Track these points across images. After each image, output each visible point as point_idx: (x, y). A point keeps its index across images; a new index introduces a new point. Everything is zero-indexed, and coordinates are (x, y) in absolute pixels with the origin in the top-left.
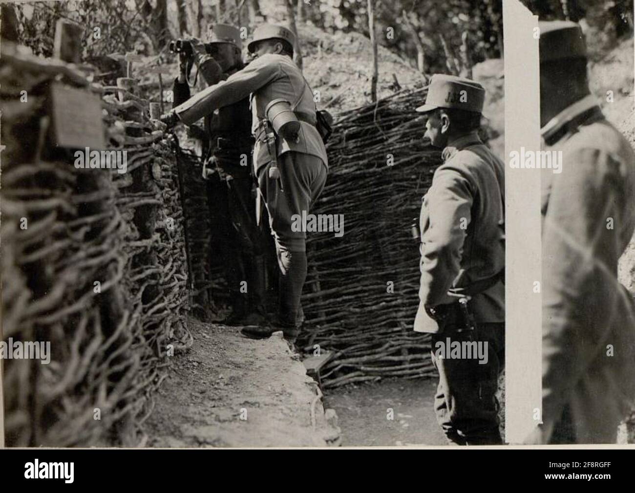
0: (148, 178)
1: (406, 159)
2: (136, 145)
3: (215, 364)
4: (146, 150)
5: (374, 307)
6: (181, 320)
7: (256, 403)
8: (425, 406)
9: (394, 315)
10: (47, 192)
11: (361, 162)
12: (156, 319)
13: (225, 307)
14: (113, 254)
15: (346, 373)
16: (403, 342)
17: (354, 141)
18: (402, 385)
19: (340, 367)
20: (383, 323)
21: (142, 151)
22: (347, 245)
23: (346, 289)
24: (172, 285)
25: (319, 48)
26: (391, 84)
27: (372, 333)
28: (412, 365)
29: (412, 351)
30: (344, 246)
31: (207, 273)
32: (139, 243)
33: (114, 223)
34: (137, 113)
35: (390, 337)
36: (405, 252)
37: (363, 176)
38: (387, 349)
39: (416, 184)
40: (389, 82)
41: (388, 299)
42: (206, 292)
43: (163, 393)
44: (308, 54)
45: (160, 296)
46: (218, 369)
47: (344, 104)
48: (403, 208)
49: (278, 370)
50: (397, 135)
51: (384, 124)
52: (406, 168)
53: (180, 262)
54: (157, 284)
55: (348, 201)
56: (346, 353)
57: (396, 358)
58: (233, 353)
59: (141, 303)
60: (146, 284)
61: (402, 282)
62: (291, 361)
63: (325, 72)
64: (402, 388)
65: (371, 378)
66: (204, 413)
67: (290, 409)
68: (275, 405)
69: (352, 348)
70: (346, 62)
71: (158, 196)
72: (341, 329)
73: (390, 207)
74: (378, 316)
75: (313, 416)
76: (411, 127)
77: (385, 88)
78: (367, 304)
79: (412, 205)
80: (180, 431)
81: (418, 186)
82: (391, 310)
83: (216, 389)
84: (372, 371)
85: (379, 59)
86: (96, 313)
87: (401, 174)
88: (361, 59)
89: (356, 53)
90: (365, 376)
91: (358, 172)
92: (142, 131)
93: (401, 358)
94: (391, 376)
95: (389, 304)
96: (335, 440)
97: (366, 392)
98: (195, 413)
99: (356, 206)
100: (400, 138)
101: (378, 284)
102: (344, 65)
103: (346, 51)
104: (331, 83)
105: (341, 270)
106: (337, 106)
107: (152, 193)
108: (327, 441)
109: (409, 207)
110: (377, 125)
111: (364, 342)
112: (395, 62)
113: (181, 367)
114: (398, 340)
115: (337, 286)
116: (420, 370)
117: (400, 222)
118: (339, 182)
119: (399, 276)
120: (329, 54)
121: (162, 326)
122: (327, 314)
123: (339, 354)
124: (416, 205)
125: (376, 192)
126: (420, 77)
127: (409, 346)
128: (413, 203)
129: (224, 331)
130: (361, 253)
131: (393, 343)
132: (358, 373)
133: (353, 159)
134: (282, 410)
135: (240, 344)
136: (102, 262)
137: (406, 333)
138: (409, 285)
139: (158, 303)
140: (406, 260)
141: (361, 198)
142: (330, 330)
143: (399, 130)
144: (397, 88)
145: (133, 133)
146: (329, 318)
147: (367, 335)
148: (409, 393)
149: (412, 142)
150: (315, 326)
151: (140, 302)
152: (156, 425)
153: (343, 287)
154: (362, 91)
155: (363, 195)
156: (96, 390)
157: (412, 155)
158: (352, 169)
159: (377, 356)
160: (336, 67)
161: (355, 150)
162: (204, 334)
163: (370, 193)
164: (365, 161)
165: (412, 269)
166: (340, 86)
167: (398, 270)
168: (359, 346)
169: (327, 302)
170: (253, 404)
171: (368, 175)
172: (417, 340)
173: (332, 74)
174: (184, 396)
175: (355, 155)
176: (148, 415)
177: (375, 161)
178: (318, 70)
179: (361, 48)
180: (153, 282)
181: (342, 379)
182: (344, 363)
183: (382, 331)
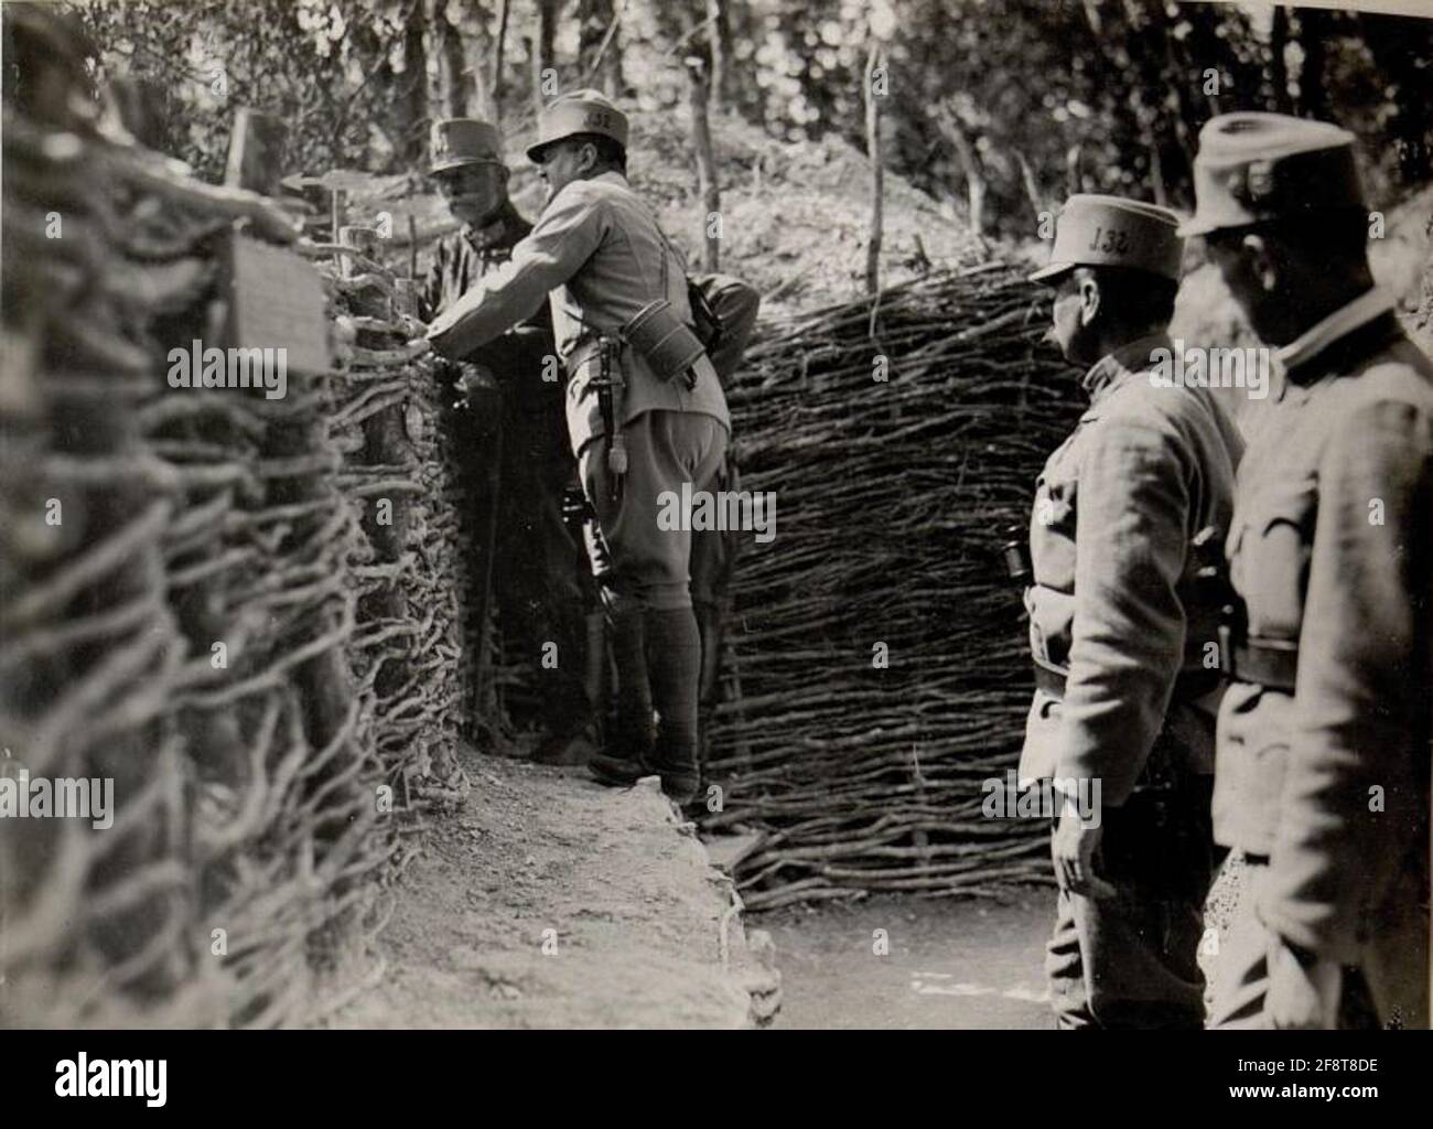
0: (395, 437)
1: (936, 420)
2: (374, 368)
3: (519, 836)
4: (395, 379)
5: (857, 739)
6: (446, 740)
7: (603, 914)
8: (961, 955)
9: (900, 756)
10: (215, 450)
11: (839, 423)
12: (402, 730)
13: (532, 725)
14: (333, 583)
15: (791, 880)
16: (916, 816)
17: (825, 376)
18: (914, 911)
19: (779, 865)
20: (874, 774)
21: (386, 381)
22: (803, 602)
23: (797, 697)
24: (431, 665)
25: (756, 169)
26: (911, 256)
27: (852, 794)
28: (934, 868)
29: (935, 837)
30: (796, 602)
31: (496, 650)
32: (372, 571)
33: (336, 523)
34: (380, 300)
35: (889, 805)
36: (928, 622)
37: (842, 454)
38: (882, 830)
39: (956, 475)
40: (905, 252)
41: (889, 721)
42: (493, 693)
43: (412, 884)
44: (730, 186)
45: (412, 682)
46: (524, 847)
47: (807, 295)
48: (927, 525)
49: (648, 852)
50: (919, 367)
51: (893, 343)
52: (937, 439)
53: (445, 621)
54: (407, 657)
55: (809, 507)
56: (794, 835)
57: (901, 852)
58: (555, 818)
59: (373, 695)
60: (384, 657)
61: (921, 686)
62: (678, 836)
63: (768, 227)
64: (912, 917)
65: (844, 892)
66: (498, 927)
67: (674, 927)
68: (645, 919)
69: (807, 825)
70: (815, 205)
71: (416, 475)
72: (784, 783)
73: (899, 523)
74: (867, 758)
75: (724, 942)
76: (950, 350)
77: (897, 264)
78: (842, 730)
79: (945, 519)
80: (449, 959)
81: (961, 479)
82: (893, 746)
83: (519, 884)
84: (846, 878)
85: (885, 201)
86: (294, 700)
87: (925, 451)
88: (846, 198)
89: (838, 186)
90: (833, 887)
91: (833, 444)
92: (388, 338)
93: (913, 851)
94: (889, 891)
95: (890, 733)
96: (769, 993)
97: (833, 923)
98: (480, 927)
99: (825, 518)
100: (925, 375)
101: (866, 689)
102: (809, 210)
103: (816, 180)
104: (781, 249)
105: (789, 656)
106: (791, 299)
107: (405, 468)
108: (752, 994)
109: (940, 524)
110: (877, 344)
111: (833, 814)
112: (920, 208)
113: (446, 839)
114: (907, 812)
115: (776, 690)
116: (951, 880)
117: (919, 556)
118: (790, 465)
119: (913, 673)
120: (779, 184)
121: (412, 746)
122: (754, 750)
123: (777, 838)
124: (956, 520)
125: (871, 488)
126: (971, 243)
127: (930, 825)
128: (949, 515)
129: (532, 776)
130: (833, 619)
131: (895, 818)
132: (817, 881)
133: (821, 416)
134: (658, 928)
135: (570, 801)
136: (310, 599)
137: (924, 798)
138: (934, 692)
139: (406, 697)
140: (928, 638)
141: (837, 500)
142: (760, 785)
143: (922, 357)
144: (921, 265)
145: (369, 342)
146: (758, 758)
147: (839, 799)
148: (927, 927)
149: (952, 382)
150: (727, 776)
151: (370, 691)
152: (400, 946)
153: (793, 693)
154: (846, 268)
155: (840, 495)
156: (294, 853)
157: (949, 411)
158: (819, 438)
159: (859, 846)
160: (792, 216)
161: (827, 397)
162: (491, 778)
163: (856, 491)
164: (849, 421)
165: (942, 658)
166: (798, 256)
167: (911, 660)
168: (820, 822)
169: (756, 723)
170: (599, 916)
171: (852, 451)
172: (949, 814)
173: (783, 230)
174: (453, 895)
175: (827, 407)
176: (383, 924)
177: (868, 422)
178: (753, 221)
179: (846, 176)
180: (398, 653)
181: (783, 893)
182: (789, 857)
183: (871, 792)
